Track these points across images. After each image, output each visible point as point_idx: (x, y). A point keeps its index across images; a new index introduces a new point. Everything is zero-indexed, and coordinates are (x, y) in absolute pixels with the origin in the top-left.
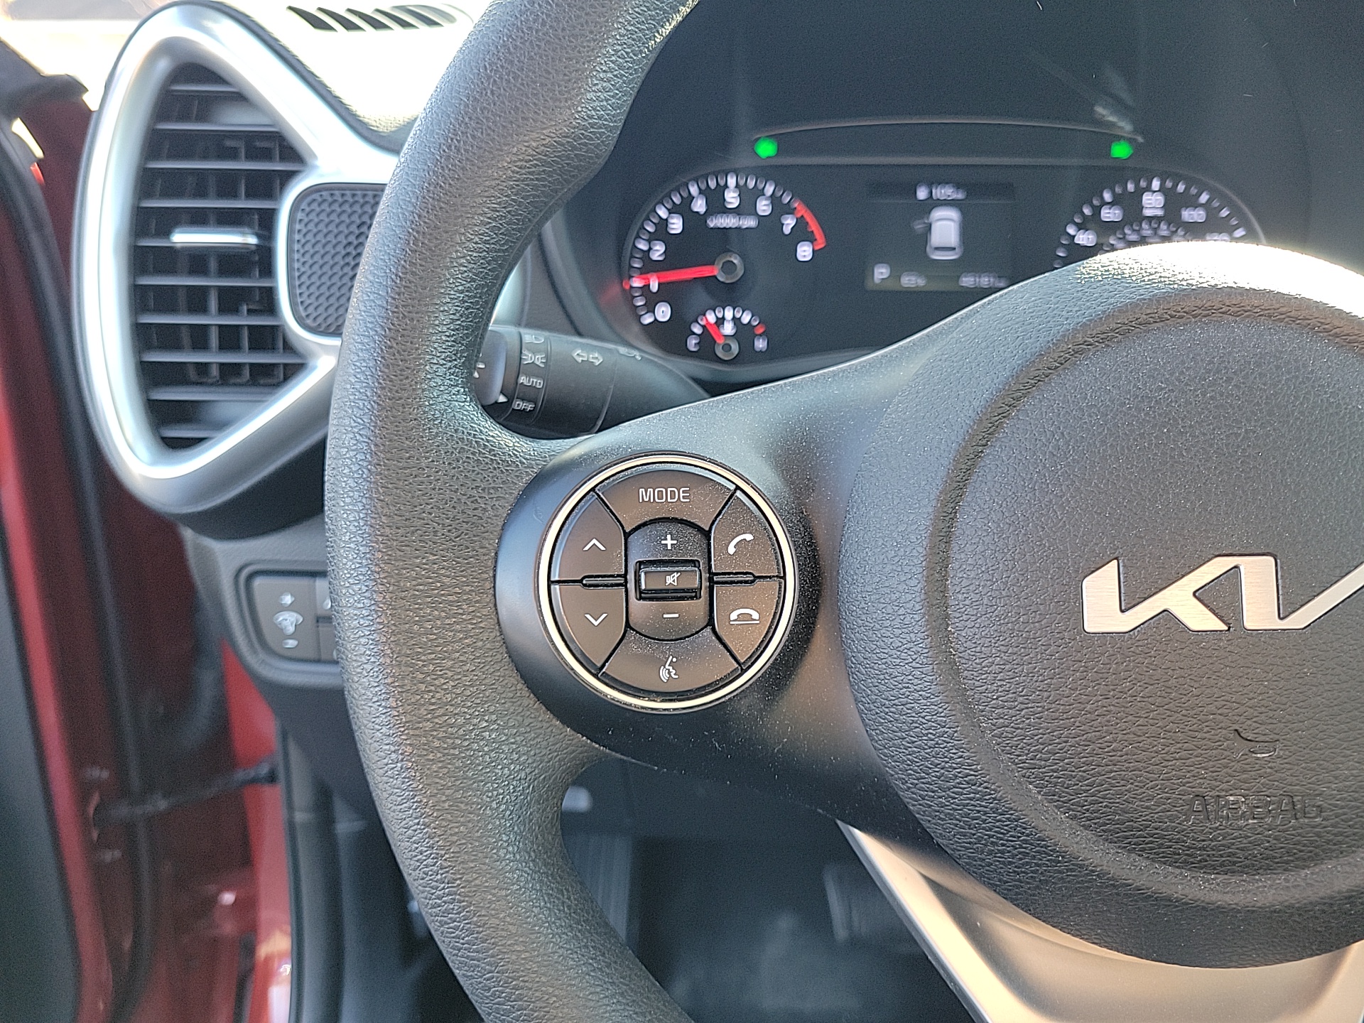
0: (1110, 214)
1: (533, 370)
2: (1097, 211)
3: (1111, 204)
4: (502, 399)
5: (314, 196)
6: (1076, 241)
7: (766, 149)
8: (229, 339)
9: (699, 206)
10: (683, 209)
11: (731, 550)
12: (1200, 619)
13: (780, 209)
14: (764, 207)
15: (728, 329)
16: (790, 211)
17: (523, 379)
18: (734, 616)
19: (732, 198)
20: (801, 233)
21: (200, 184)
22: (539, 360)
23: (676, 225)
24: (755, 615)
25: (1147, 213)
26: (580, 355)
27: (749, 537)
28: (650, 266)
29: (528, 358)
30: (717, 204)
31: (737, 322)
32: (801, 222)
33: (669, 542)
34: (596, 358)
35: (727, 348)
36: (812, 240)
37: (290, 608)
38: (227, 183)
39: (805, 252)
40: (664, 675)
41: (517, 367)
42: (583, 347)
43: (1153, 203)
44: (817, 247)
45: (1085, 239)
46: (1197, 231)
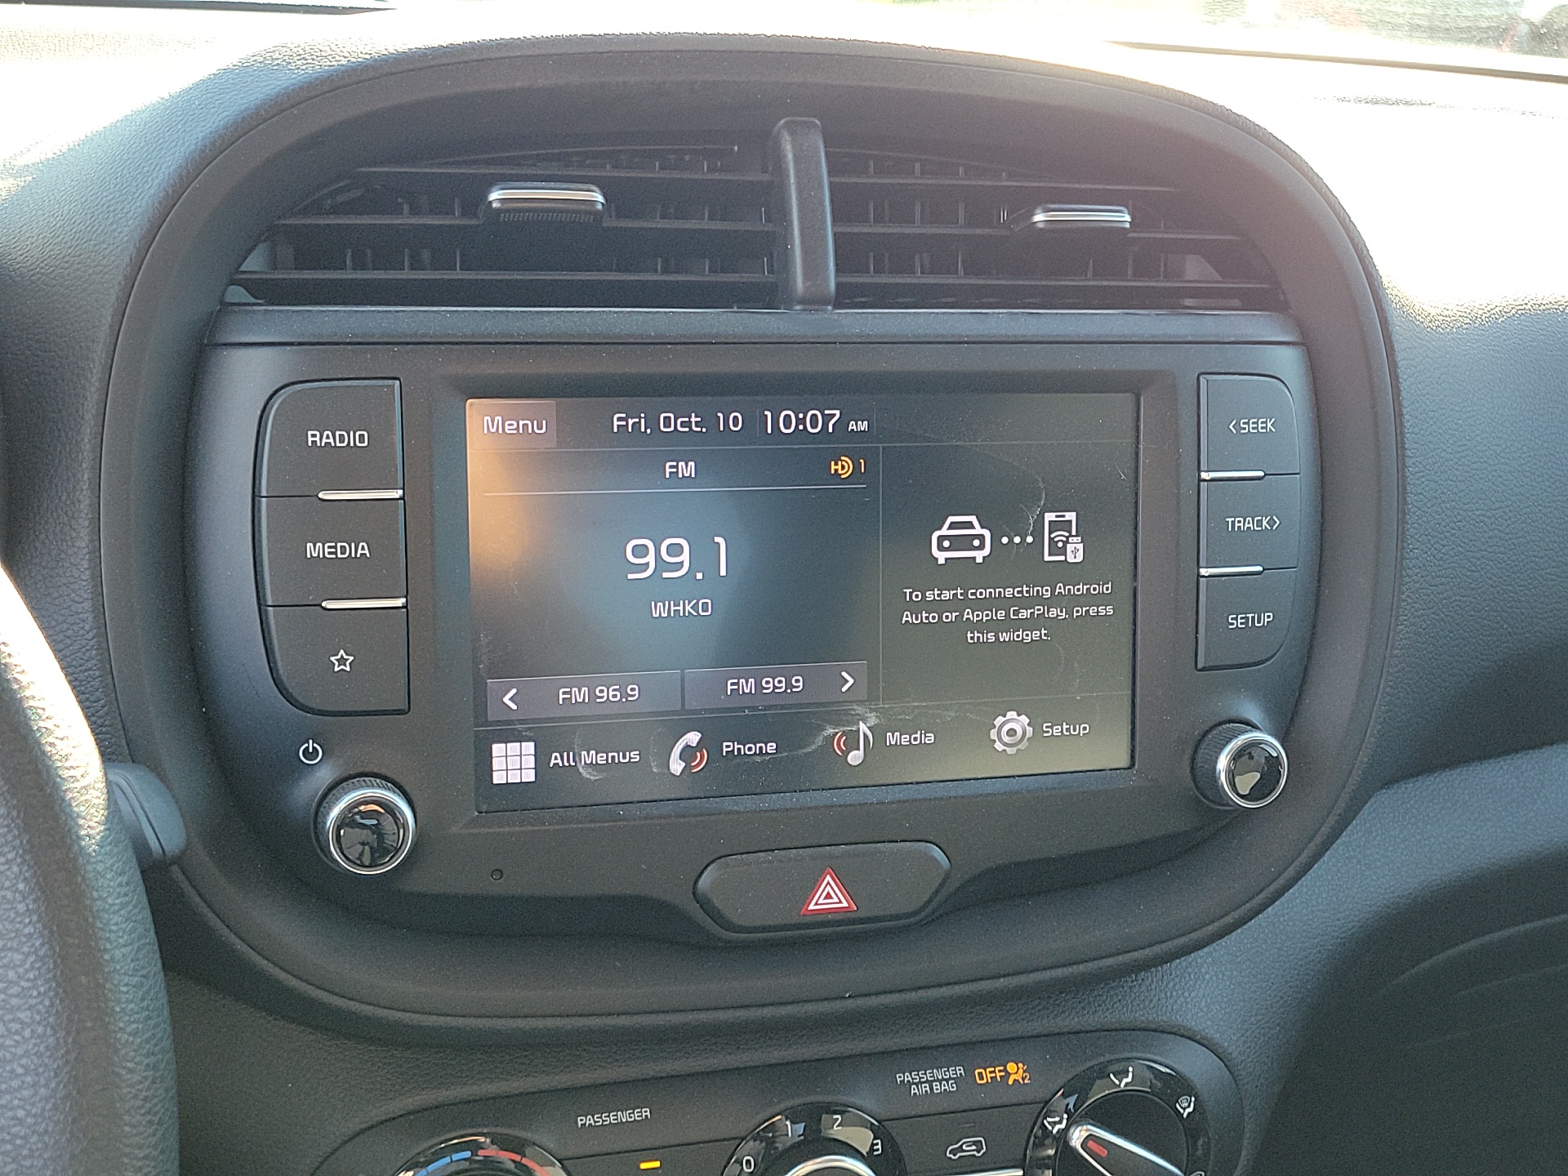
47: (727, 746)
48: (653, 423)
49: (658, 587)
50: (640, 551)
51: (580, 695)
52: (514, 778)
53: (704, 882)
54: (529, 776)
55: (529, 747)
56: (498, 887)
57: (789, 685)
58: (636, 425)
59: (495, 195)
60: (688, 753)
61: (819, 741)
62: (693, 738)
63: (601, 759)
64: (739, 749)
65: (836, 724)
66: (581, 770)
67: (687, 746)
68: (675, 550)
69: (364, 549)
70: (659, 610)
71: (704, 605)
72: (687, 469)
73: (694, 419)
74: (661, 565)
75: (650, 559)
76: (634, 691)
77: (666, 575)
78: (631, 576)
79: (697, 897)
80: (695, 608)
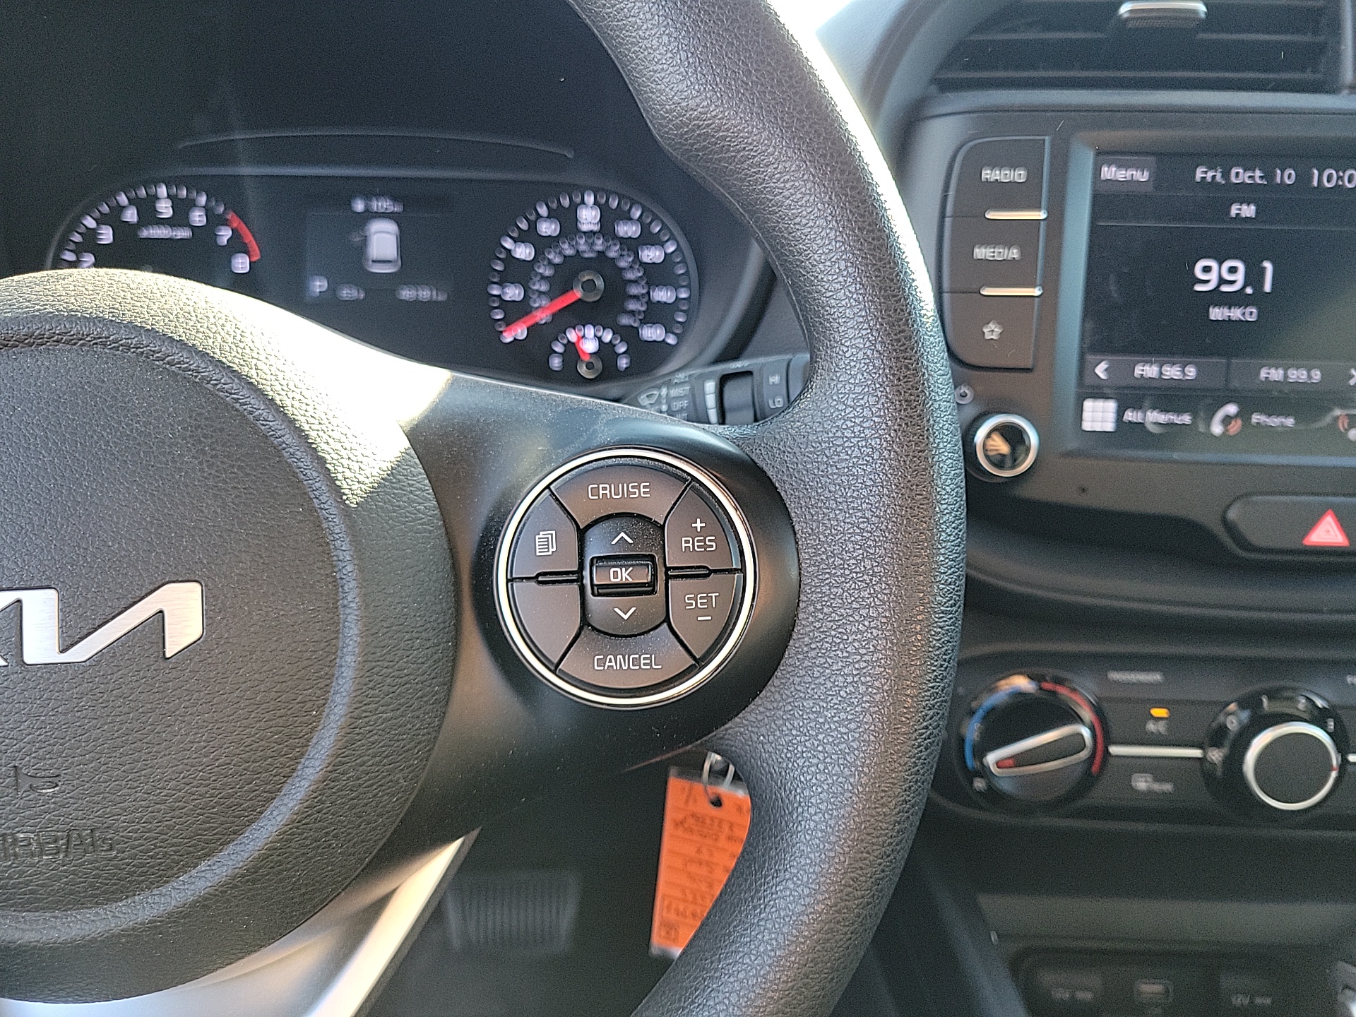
0: (548, 228)
2: (533, 226)
3: (548, 220)
6: (516, 254)
9: (131, 215)
10: (113, 219)
13: (215, 221)
14: (198, 218)
16: (226, 223)
19: (165, 208)
20: (237, 245)
23: (106, 236)
25: (585, 228)
30: (148, 214)
32: (236, 232)
36: (249, 252)
39: (241, 264)
43: (589, 217)
44: (254, 259)
45: (524, 252)
46: (631, 245)
47: (1256, 418)
48: (1226, 175)
49: (1217, 297)
50: (1206, 270)
51: (1151, 371)
52: (1098, 428)
53: (1231, 513)
54: (1110, 427)
55: (1112, 404)
56: (1082, 501)
57: (1310, 377)
58: (1214, 177)
59: (1125, 7)
60: (1227, 420)
61: (1328, 419)
62: (1232, 409)
63: (1161, 418)
64: (1265, 420)
65: (1343, 406)
66: (1147, 425)
67: (1226, 415)
68: (1233, 270)
69: (1013, 254)
70: (1216, 313)
71: (1251, 314)
72: (1249, 211)
73: (1258, 173)
74: (1222, 281)
75: (1213, 277)
76: (1191, 372)
77: (1225, 288)
78: (1199, 288)
79: (1225, 521)
80: (1244, 314)
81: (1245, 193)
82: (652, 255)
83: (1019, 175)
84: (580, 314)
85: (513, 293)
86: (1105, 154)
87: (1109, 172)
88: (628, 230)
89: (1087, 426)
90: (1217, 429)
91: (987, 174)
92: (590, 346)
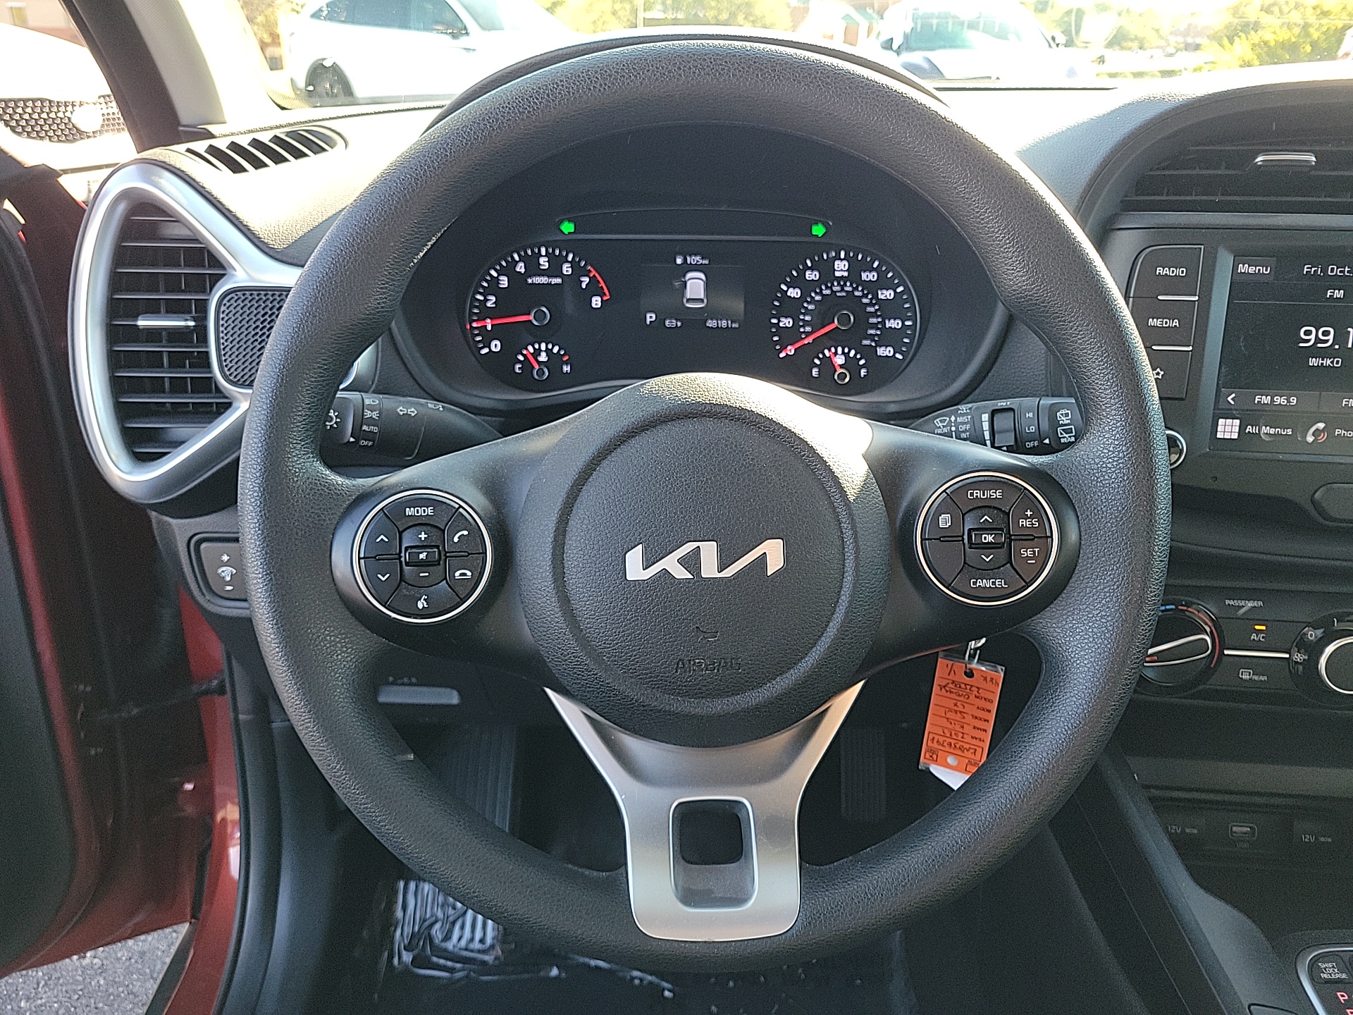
0: (811, 275)
1: (371, 421)
2: (802, 274)
3: (812, 269)
4: (352, 440)
5: (233, 295)
6: (789, 294)
7: (567, 227)
8: (178, 386)
9: (521, 268)
10: (509, 271)
11: (456, 539)
12: (681, 573)
13: (578, 271)
14: (566, 269)
15: (543, 357)
16: (585, 272)
17: (365, 428)
18: (457, 574)
19: (544, 262)
20: (594, 289)
21: (152, 283)
22: (375, 415)
23: (504, 282)
24: (469, 573)
25: (837, 274)
26: (401, 410)
27: (465, 533)
28: (485, 313)
29: (368, 414)
30: (533, 269)
31: (549, 352)
32: (592, 279)
33: (423, 536)
34: (412, 411)
35: (541, 372)
36: (602, 295)
37: (226, 564)
38: (172, 283)
39: (596, 302)
40: (420, 606)
41: (360, 420)
42: (403, 404)
43: (841, 267)
44: (605, 298)
45: (794, 293)
46: (872, 288)
47: (1338, 432)
48: (1324, 270)
49: (1315, 351)
50: (1308, 333)
51: (1266, 400)
52: (1227, 436)
53: (1317, 495)
54: (1235, 436)
55: (1237, 422)
56: (1214, 486)
58: (1316, 271)
59: (1259, 159)
60: (1317, 433)
62: (1321, 425)
63: (1272, 431)
64: (1344, 434)
66: (1262, 436)
67: (1317, 430)
68: (1326, 333)
69: (1176, 323)
70: (1313, 362)
71: (1338, 362)
72: (1339, 294)
73: (1347, 269)
74: (1318, 340)
75: (1313, 337)
76: (1294, 401)
77: (1319, 345)
78: (1301, 345)
79: (1313, 502)
80: (1332, 362)
81: (1336, 283)
82: (887, 294)
83: (1181, 272)
84: (834, 339)
85: (787, 322)
86: (1240, 256)
87: (1242, 268)
88: (870, 276)
89: (1219, 435)
90: (1310, 439)
91: (1159, 270)
92: (840, 360)
